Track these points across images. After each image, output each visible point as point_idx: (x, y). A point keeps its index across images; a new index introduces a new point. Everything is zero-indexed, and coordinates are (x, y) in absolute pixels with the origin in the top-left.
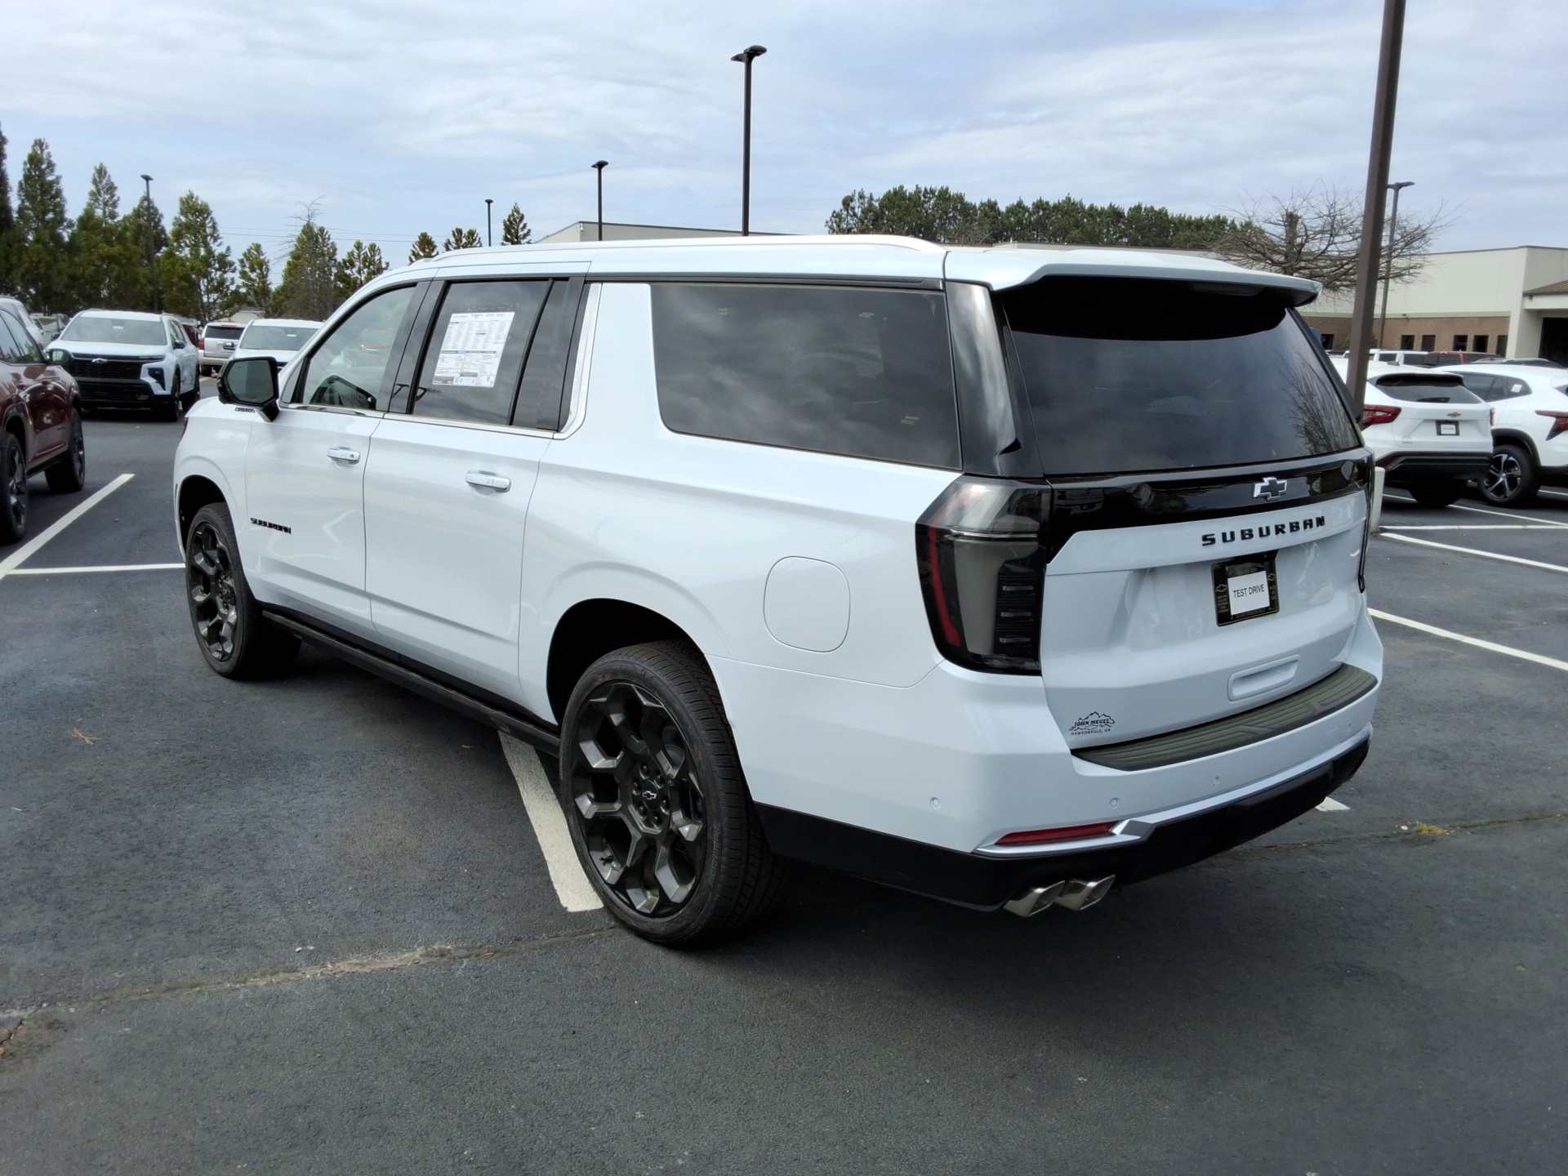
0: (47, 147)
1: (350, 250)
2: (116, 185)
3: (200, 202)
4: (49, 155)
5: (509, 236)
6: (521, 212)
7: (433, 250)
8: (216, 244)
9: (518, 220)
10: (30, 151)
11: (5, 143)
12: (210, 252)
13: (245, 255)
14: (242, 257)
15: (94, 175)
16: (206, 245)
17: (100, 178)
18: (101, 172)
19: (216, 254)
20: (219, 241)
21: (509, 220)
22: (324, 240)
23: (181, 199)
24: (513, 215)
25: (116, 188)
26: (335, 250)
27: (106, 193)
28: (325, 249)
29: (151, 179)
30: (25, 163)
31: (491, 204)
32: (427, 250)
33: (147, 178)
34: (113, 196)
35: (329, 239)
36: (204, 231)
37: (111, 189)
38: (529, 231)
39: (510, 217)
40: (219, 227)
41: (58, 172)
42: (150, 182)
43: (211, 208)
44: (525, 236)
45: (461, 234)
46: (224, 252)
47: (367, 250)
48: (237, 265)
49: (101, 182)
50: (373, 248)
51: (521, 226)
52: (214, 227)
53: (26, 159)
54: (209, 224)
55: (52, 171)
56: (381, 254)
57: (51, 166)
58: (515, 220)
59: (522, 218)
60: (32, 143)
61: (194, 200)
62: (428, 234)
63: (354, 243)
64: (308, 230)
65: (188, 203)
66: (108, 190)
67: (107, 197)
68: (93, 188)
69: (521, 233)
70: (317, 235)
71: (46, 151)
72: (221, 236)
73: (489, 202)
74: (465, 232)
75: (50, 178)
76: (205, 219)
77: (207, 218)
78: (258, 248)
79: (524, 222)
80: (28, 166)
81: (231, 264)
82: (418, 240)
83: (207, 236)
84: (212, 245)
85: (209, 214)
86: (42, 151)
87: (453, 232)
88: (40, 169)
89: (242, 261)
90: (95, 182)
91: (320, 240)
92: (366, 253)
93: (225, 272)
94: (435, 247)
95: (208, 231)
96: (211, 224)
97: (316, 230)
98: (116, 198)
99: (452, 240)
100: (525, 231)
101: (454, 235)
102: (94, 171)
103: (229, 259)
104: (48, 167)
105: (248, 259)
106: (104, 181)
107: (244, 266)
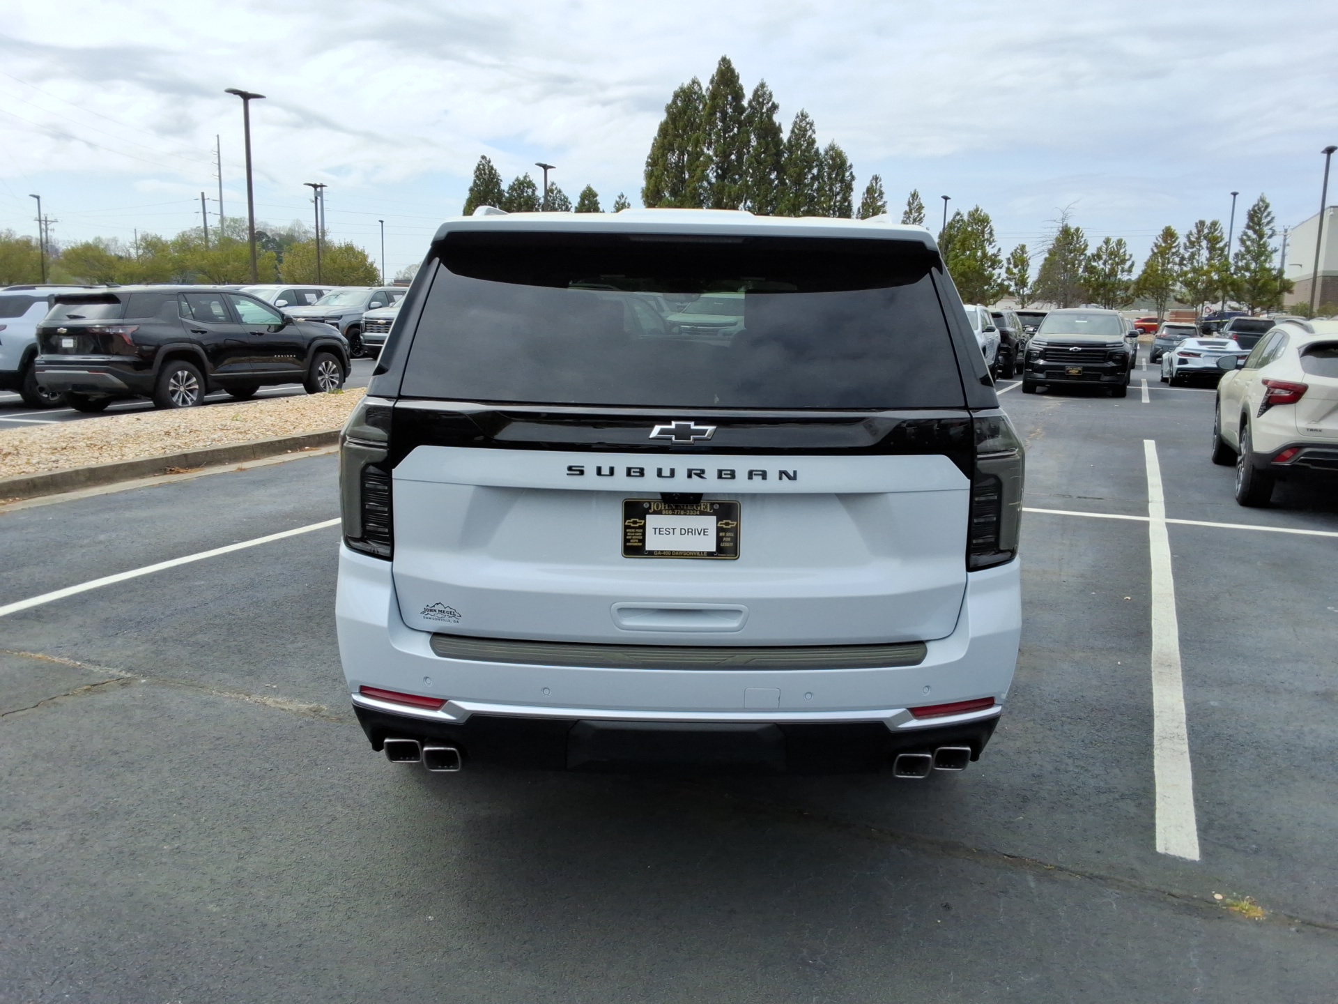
0: (880, 181)
1: (1099, 246)
2: (923, 205)
3: (982, 214)
4: (881, 186)
5: (1251, 224)
6: (1267, 201)
7: (1174, 242)
8: (991, 246)
9: (1263, 209)
10: (868, 184)
11: (854, 180)
12: (985, 254)
13: (1012, 254)
14: (1009, 256)
15: (909, 199)
16: (983, 248)
17: (913, 200)
18: (914, 196)
19: (990, 254)
20: (993, 244)
21: (1254, 210)
22: (1078, 239)
23: (969, 212)
24: (1258, 205)
25: (923, 207)
26: (1087, 246)
27: (916, 212)
28: (1078, 246)
29: (949, 199)
30: (864, 194)
31: (1237, 196)
32: (1169, 242)
33: (946, 198)
34: (920, 214)
35: (1082, 237)
36: (983, 237)
37: (920, 208)
38: (1273, 218)
39: (1254, 206)
40: (994, 233)
41: (885, 198)
42: (948, 201)
43: (990, 218)
44: (1269, 223)
45: (1204, 226)
46: (996, 252)
47: (1114, 244)
48: (1005, 263)
49: (913, 203)
50: (1120, 243)
51: (1265, 214)
52: (991, 233)
53: (865, 190)
54: (987, 230)
55: (882, 198)
56: (1127, 247)
57: (881, 194)
58: (1259, 209)
59: (1267, 207)
60: (871, 178)
61: (979, 212)
62: (1172, 227)
63: (1103, 239)
64: (1066, 232)
65: (973, 215)
66: (917, 210)
67: (916, 214)
68: (907, 208)
69: (1265, 221)
70: (1073, 234)
71: (879, 183)
72: (995, 240)
73: (1235, 194)
74: (1208, 223)
75: (880, 203)
76: (985, 227)
77: (987, 226)
78: (1023, 247)
79: (1269, 210)
80: (866, 195)
81: (1000, 262)
82: (1162, 233)
83: (984, 241)
84: (987, 248)
85: (988, 223)
86: (877, 183)
87: (1196, 224)
88: (874, 197)
89: (1009, 259)
90: (909, 204)
91: (1075, 239)
92: (1113, 247)
93: (994, 269)
94: (1177, 238)
95: (986, 236)
96: (989, 231)
97: (1072, 230)
98: (922, 215)
99: (1195, 231)
100: (1269, 218)
101: (1197, 226)
102: (909, 196)
103: (999, 258)
104: (879, 195)
105: (1014, 257)
106: (916, 203)
107: (1009, 263)
